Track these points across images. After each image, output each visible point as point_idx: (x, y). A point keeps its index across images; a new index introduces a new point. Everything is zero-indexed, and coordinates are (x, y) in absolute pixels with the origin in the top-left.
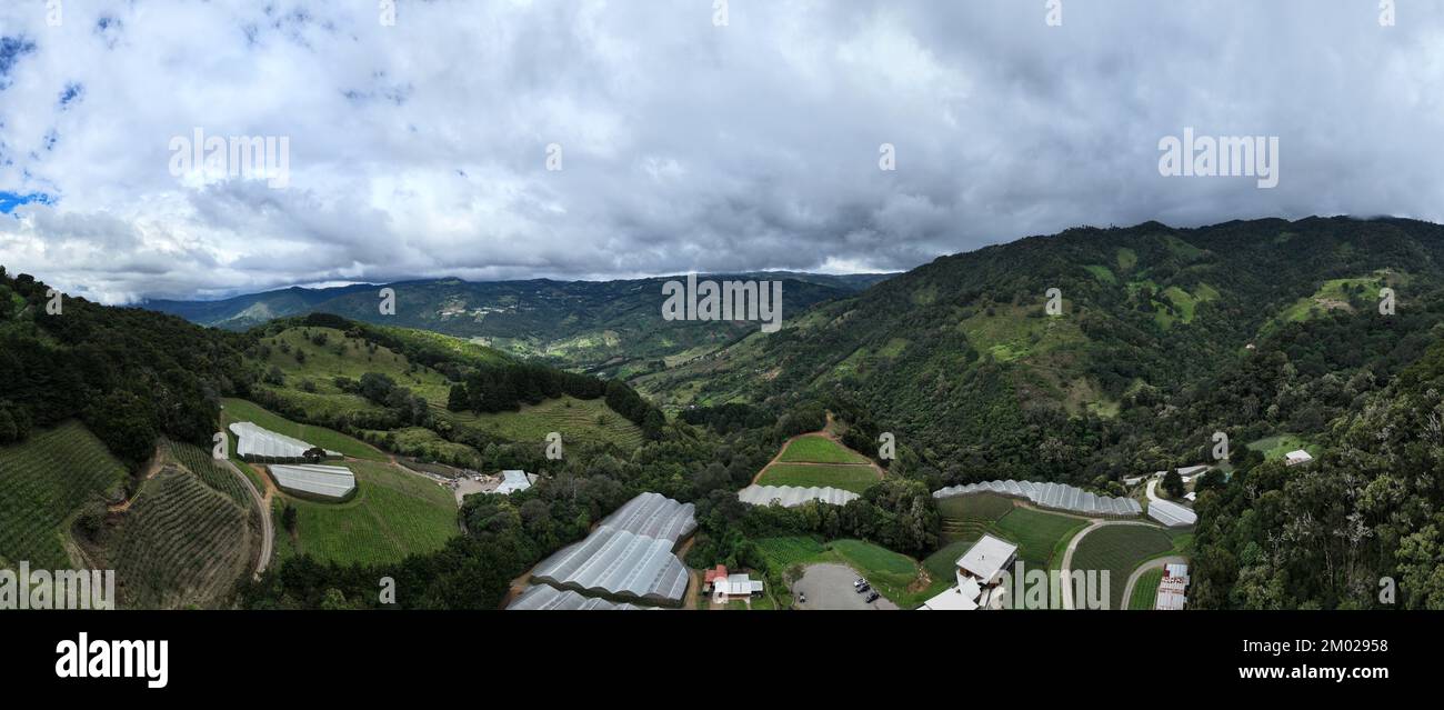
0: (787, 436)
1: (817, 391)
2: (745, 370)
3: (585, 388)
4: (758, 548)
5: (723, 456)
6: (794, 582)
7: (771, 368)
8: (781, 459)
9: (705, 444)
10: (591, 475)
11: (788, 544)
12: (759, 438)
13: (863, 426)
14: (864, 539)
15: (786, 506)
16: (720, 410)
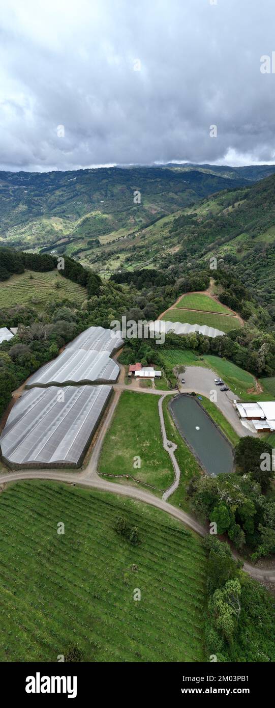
0: (182, 292)
1: (205, 263)
2: (155, 246)
3: (44, 264)
4: (160, 355)
5: (140, 303)
6: (179, 373)
7: (174, 245)
8: (177, 307)
9: (128, 296)
10: (55, 321)
11: (177, 354)
12: (163, 293)
13: (235, 291)
14: (224, 358)
15: (177, 334)
16: (138, 273)
